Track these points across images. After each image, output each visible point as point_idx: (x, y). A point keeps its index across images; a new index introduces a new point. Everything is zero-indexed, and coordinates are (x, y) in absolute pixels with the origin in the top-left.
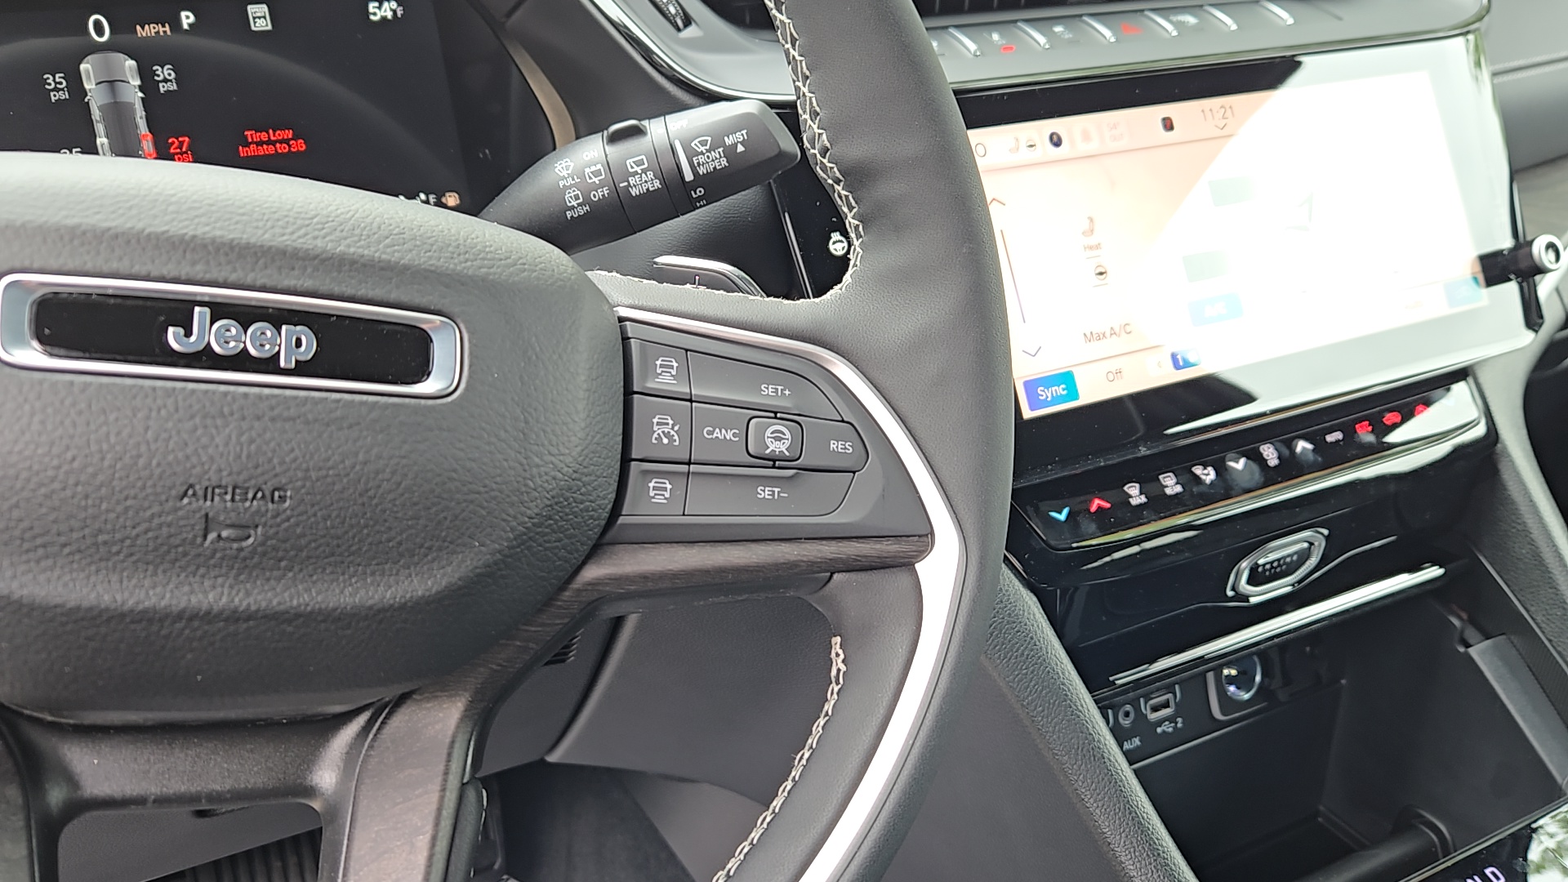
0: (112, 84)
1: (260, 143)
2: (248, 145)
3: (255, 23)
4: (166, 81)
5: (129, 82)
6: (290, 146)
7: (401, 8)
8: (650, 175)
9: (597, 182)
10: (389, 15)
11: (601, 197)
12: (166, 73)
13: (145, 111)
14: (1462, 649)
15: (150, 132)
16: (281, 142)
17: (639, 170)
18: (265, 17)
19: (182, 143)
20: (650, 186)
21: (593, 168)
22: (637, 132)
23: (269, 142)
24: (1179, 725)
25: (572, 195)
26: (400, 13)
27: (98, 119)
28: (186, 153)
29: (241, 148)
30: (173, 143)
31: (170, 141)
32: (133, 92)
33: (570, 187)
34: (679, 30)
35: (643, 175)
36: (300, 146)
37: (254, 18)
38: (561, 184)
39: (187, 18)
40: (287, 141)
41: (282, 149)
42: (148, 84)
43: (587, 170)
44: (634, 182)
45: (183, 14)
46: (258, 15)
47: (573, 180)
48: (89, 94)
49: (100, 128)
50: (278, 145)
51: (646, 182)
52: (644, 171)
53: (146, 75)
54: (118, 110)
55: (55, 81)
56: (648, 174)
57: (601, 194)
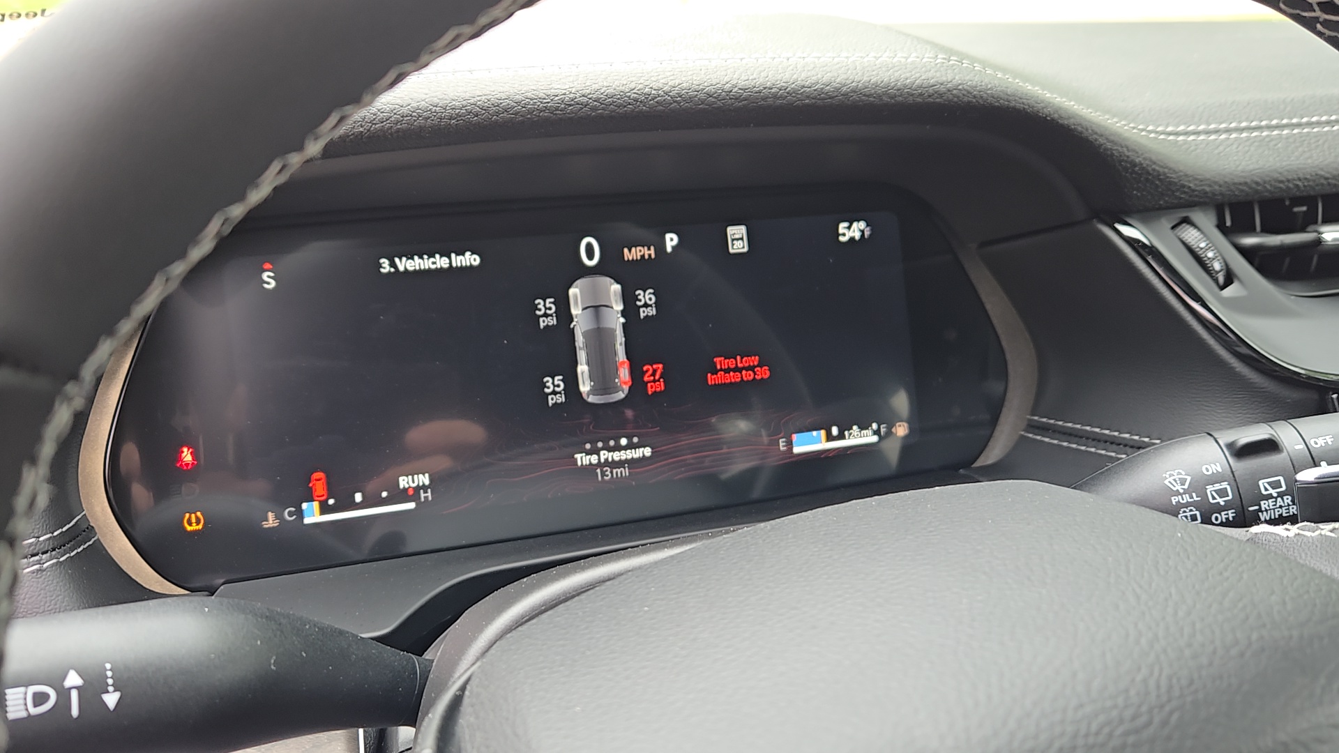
0: (596, 309)
1: (727, 371)
2: (715, 372)
3: (733, 245)
4: (646, 305)
5: (612, 308)
6: (755, 374)
7: (868, 228)
8: (1288, 499)
9: (1222, 503)
10: (857, 235)
11: (1224, 520)
12: (647, 297)
13: (625, 336)
15: (628, 358)
16: (747, 369)
17: (1274, 492)
18: (742, 239)
19: (655, 371)
20: (1284, 511)
21: (1217, 487)
22: (1270, 445)
23: (737, 370)
25: (1188, 514)
26: (867, 234)
27: (582, 346)
28: (659, 381)
29: (709, 375)
30: (647, 371)
31: (645, 368)
32: (614, 320)
33: (1187, 505)
34: (1222, 288)
35: (1279, 499)
36: (764, 373)
37: (733, 240)
38: (1174, 500)
39: (671, 240)
40: (752, 368)
41: (748, 376)
42: (630, 309)
43: (1210, 488)
44: (1266, 506)
45: (668, 236)
46: (737, 236)
47: (1191, 497)
48: (575, 320)
49: (582, 356)
50: (744, 372)
51: (1281, 507)
52: (1281, 495)
53: (629, 299)
54: (599, 336)
55: (545, 306)
56: (1285, 498)
57: (1224, 517)
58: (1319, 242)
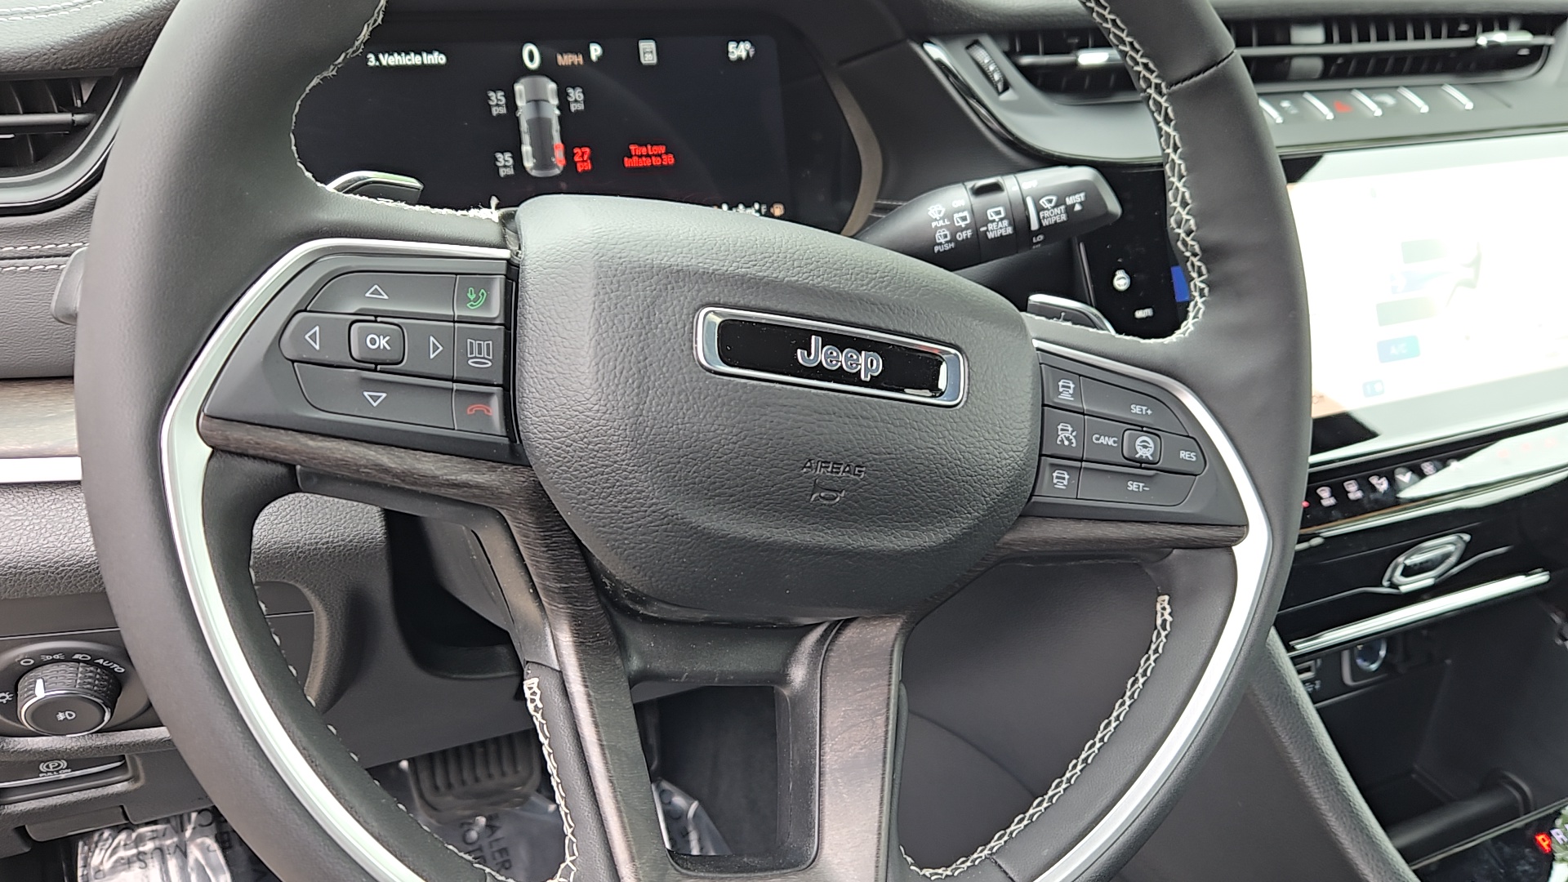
0: (537, 103)
1: (640, 156)
2: (631, 156)
3: (644, 57)
4: (576, 101)
5: (547, 101)
6: (662, 159)
7: (753, 50)
8: (1006, 223)
9: (963, 226)
10: (744, 55)
11: (965, 238)
12: (577, 95)
13: (560, 125)
14: (1560, 642)
15: (563, 142)
16: (656, 156)
17: (996, 218)
18: (651, 52)
19: (583, 153)
20: (1004, 232)
21: (961, 215)
22: (996, 188)
23: (648, 156)
24: (1317, 687)
25: (942, 234)
26: (751, 54)
27: (526, 130)
28: (586, 161)
29: (626, 159)
30: (577, 153)
31: (575, 151)
32: (552, 112)
33: (941, 227)
34: (1000, 93)
35: (1000, 223)
36: (669, 160)
37: (644, 53)
38: (934, 224)
39: (595, 51)
40: (660, 156)
41: (656, 161)
42: (564, 105)
43: (956, 216)
44: (992, 227)
45: (593, 47)
46: (648, 50)
47: (944, 222)
48: (521, 110)
49: (526, 138)
50: (653, 158)
51: (1001, 228)
52: (1001, 220)
53: (562, 95)
54: (540, 125)
55: (497, 98)
56: (1003, 222)
57: (965, 235)
58: (1075, 64)
